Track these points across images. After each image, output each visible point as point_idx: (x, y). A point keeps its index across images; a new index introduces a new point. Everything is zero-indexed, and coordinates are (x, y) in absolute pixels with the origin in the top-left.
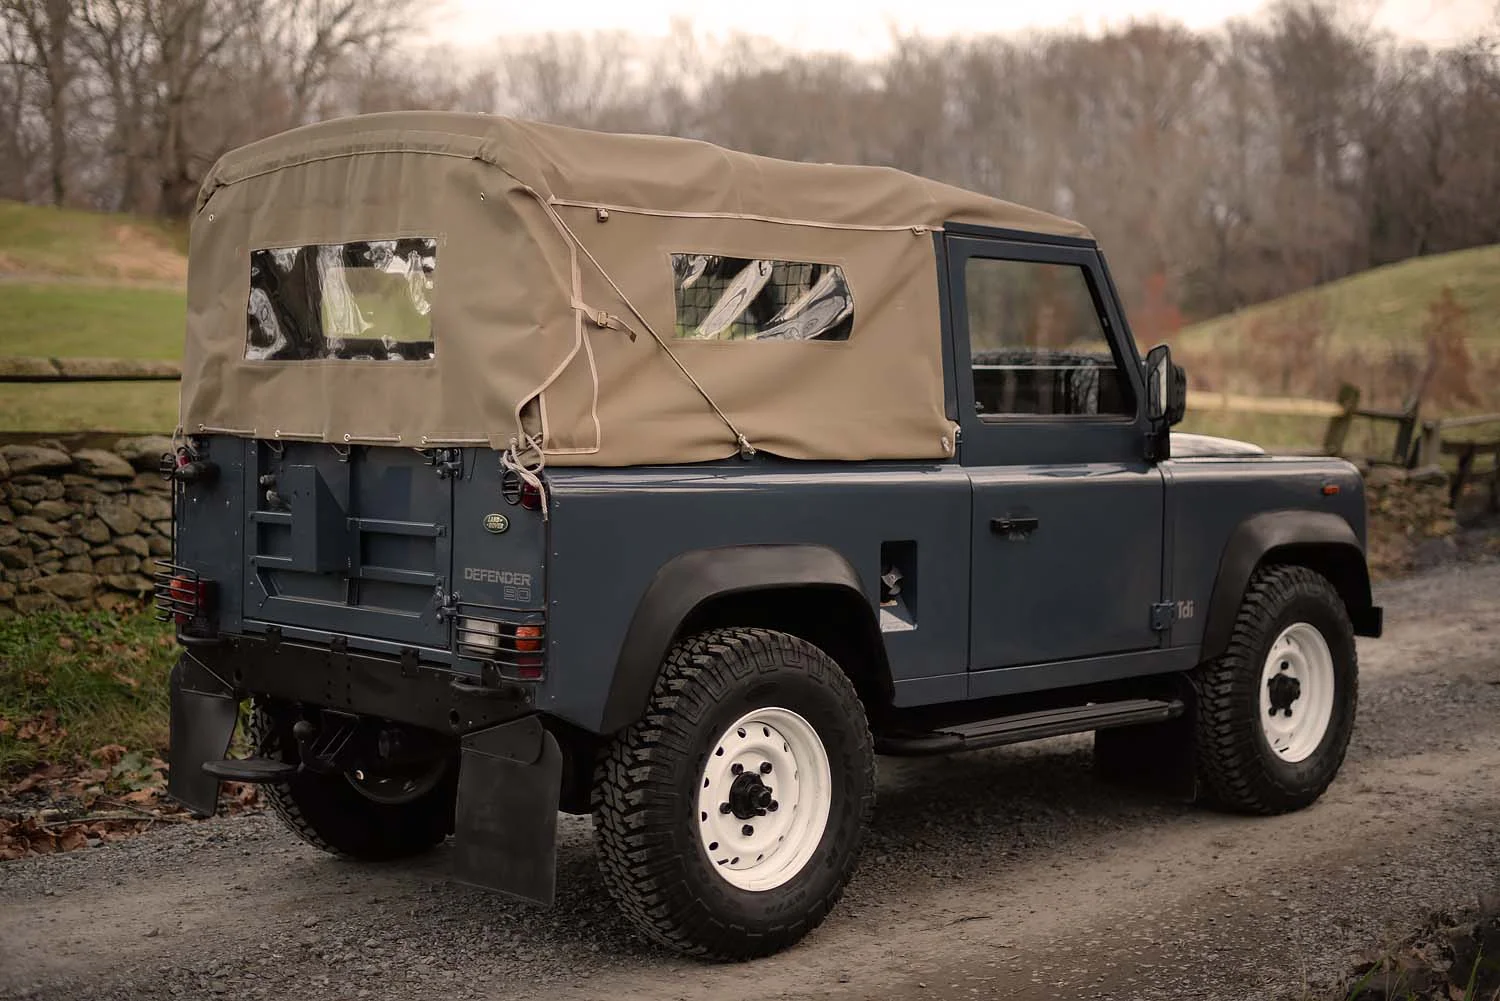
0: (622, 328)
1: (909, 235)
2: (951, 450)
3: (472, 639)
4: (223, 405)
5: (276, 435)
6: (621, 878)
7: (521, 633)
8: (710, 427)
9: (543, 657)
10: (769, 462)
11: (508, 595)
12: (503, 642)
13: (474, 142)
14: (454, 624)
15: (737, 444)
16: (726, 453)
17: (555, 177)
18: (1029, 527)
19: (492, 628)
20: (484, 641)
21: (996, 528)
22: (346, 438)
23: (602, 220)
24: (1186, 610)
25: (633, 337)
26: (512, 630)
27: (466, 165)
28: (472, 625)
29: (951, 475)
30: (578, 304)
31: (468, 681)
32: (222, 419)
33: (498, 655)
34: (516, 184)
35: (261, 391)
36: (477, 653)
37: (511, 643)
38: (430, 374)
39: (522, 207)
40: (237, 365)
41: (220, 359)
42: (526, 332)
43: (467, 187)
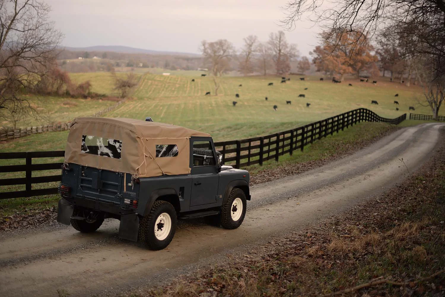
0: (150, 157)
1: (186, 139)
2: (190, 173)
3: (125, 202)
4: (75, 159)
5: (87, 165)
6: (143, 238)
7: (134, 202)
8: (159, 171)
9: (138, 205)
10: (167, 176)
11: (131, 196)
12: (131, 203)
13: (130, 128)
14: (122, 199)
15: (163, 173)
16: (161, 174)
17: (142, 134)
18: (200, 184)
19: (130, 201)
20: (128, 202)
21: (195, 184)
22: (102, 168)
23: (147, 140)
24: (221, 196)
25: (151, 158)
26: (133, 201)
27: (128, 131)
28: (125, 200)
29: (190, 176)
30: (144, 154)
31: (123, 208)
32: (75, 161)
33: (130, 204)
34: (137, 136)
35: (84, 158)
36: (127, 204)
37: (132, 203)
38: (120, 161)
39: (138, 139)
40: (79, 153)
41: (75, 152)
42: (137, 158)
43: (129, 135)
